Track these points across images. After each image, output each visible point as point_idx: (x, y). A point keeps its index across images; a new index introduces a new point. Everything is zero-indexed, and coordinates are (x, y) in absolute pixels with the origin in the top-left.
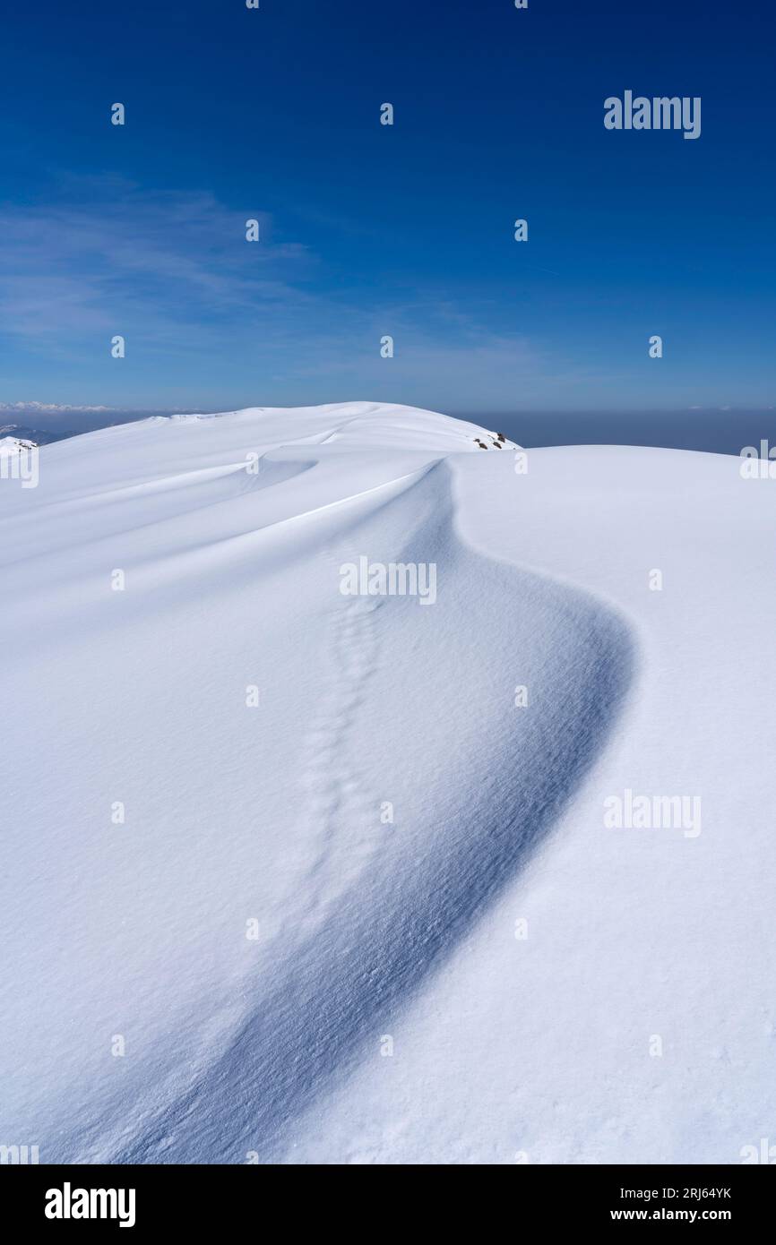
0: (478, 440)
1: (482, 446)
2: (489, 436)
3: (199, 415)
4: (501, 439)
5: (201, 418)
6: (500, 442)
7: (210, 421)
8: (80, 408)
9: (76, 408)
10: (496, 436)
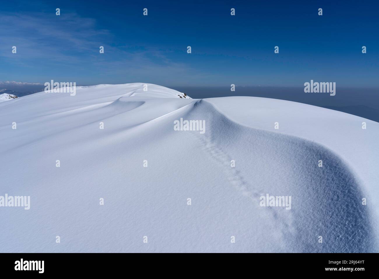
0: (179, 95)
1: (181, 97)
2: (182, 94)
3: (82, 87)
4: (185, 95)
5: (83, 88)
6: (185, 96)
7: (86, 89)
8: (31, 83)
9: (29, 84)
10: (183, 94)
